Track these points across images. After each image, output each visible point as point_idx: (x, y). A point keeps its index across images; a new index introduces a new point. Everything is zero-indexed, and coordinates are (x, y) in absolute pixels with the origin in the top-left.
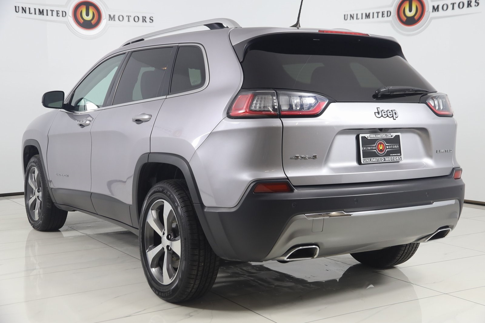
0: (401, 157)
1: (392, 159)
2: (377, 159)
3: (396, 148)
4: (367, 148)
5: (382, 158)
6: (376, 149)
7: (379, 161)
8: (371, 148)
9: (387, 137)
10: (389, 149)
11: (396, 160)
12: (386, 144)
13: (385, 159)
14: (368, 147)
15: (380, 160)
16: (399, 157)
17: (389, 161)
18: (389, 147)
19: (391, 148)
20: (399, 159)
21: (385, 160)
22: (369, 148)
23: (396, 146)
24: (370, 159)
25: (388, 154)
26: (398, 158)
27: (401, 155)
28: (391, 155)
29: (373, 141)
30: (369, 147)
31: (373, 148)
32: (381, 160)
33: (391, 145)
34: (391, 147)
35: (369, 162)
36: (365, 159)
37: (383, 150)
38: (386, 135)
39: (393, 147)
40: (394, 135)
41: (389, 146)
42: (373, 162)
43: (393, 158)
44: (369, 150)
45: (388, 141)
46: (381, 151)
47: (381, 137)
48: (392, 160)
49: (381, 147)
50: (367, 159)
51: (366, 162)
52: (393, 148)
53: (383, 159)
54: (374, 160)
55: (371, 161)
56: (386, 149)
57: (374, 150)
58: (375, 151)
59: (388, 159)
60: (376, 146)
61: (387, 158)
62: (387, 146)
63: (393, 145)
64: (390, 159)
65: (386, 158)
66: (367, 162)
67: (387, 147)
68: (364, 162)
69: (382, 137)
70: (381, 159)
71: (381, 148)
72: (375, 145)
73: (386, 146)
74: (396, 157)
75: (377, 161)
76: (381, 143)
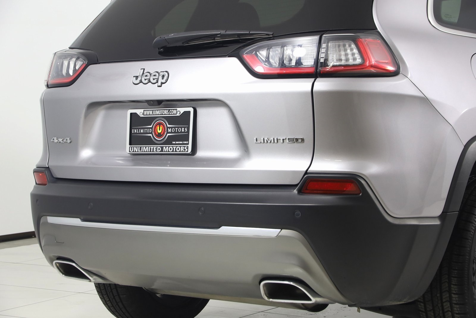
0: (188, 147)
1: (173, 148)
2: (151, 149)
3: (183, 132)
4: (139, 131)
5: (159, 147)
6: (151, 133)
7: (153, 151)
8: (145, 130)
9: (170, 114)
10: (171, 133)
11: (180, 151)
12: (168, 126)
13: (162, 148)
14: (140, 129)
15: (155, 149)
16: (184, 147)
17: (169, 151)
18: (171, 130)
19: (175, 132)
20: (184, 150)
21: (162, 151)
22: (142, 131)
23: (183, 129)
24: (141, 147)
25: (169, 141)
26: (182, 149)
27: (188, 144)
28: (174, 143)
29: (148, 120)
30: (142, 128)
31: (147, 130)
32: (157, 150)
33: (175, 128)
34: (175, 130)
35: (138, 152)
36: (132, 147)
37: (162, 134)
38: (169, 111)
39: (178, 130)
40: (182, 110)
41: (172, 128)
42: (145, 152)
43: (175, 148)
44: (142, 133)
45: (172, 120)
46: (159, 135)
47: (161, 115)
48: (173, 151)
49: (160, 130)
50: (135, 148)
51: (133, 152)
52: (178, 132)
53: (159, 149)
54: (146, 149)
55: (140, 150)
56: (168, 133)
57: (149, 133)
58: (151, 135)
59: (167, 149)
60: (152, 128)
61: (166, 147)
62: (170, 128)
63: (178, 128)
64: (171, 149)
65: (164, 148)
66: (135, 152)
67: (169, 130)
68: (130, 152)
69: (163, 115)
70: (157, 148)
71: (159, 132)
72: (151, 126)
73: (168, 128)
74: (180, 147)
75: (150, 151)
76: (160, 124)
